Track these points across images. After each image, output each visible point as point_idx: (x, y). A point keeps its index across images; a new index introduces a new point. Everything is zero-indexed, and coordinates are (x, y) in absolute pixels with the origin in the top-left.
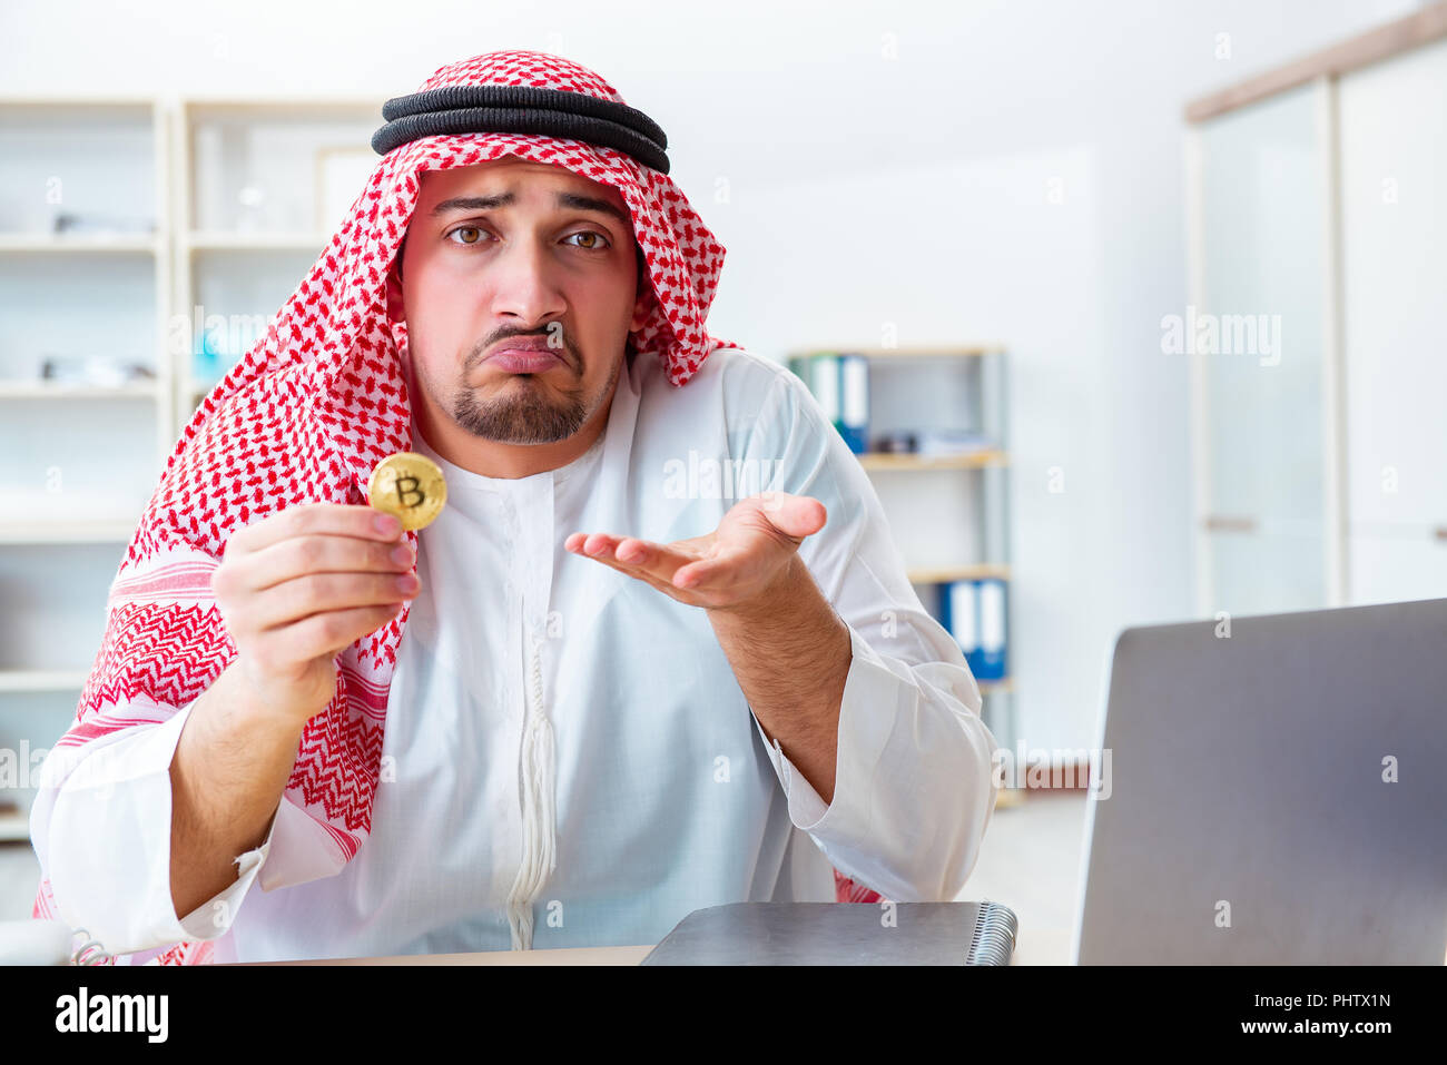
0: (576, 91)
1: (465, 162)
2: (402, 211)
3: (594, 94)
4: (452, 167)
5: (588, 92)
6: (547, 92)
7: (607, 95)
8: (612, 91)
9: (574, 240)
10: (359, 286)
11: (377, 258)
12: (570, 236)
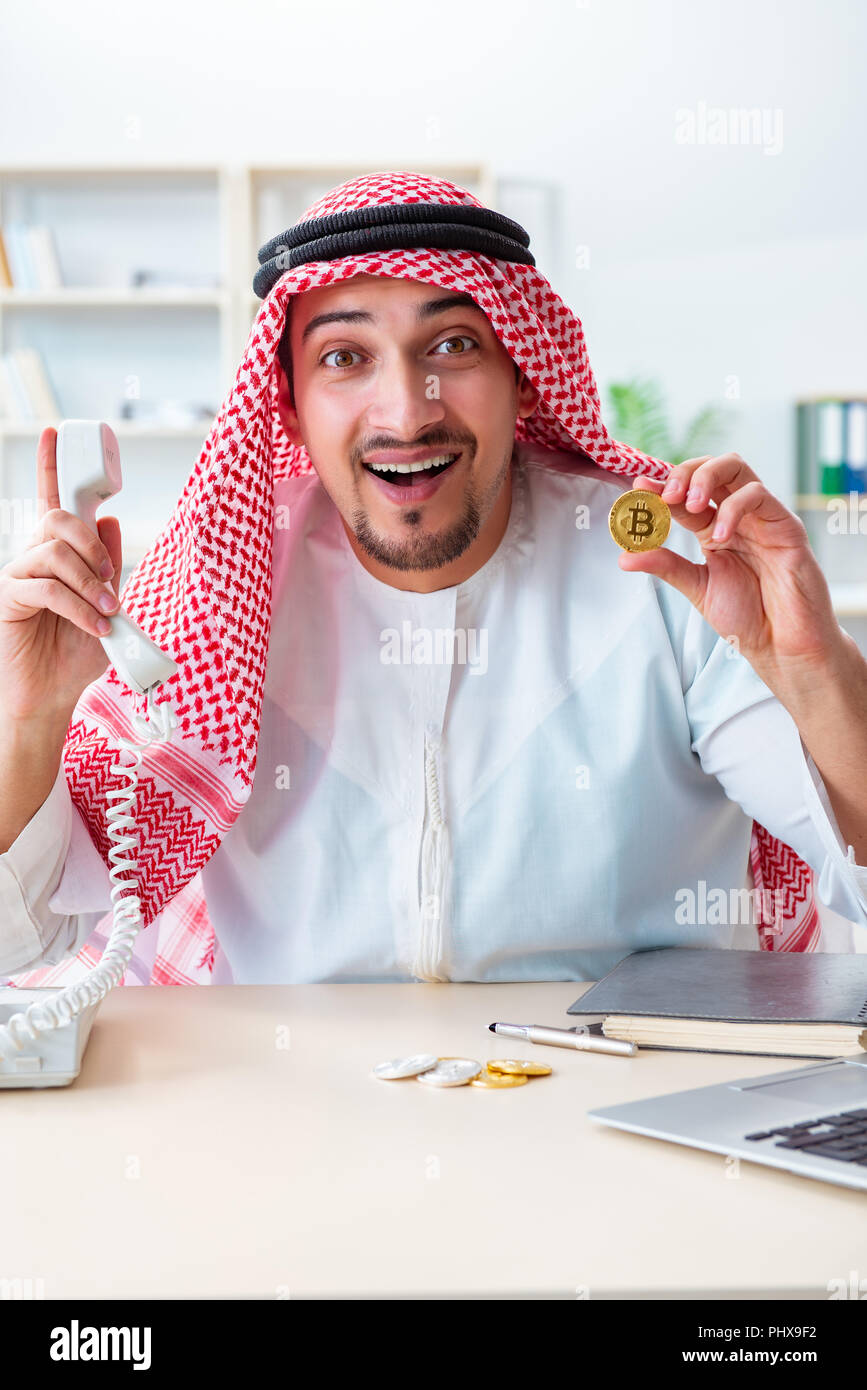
0: (422, 201)
1: (320, 283)
2: (269, 338)
3: (441, 200)
4: (309, 288)
5: (434, 200)
6: (395, 207)
7: (456, 199)
8: (461, 196)
9: (443, 348)
10: (235, 416)
11: (250, 387)
12: (439, 345)
